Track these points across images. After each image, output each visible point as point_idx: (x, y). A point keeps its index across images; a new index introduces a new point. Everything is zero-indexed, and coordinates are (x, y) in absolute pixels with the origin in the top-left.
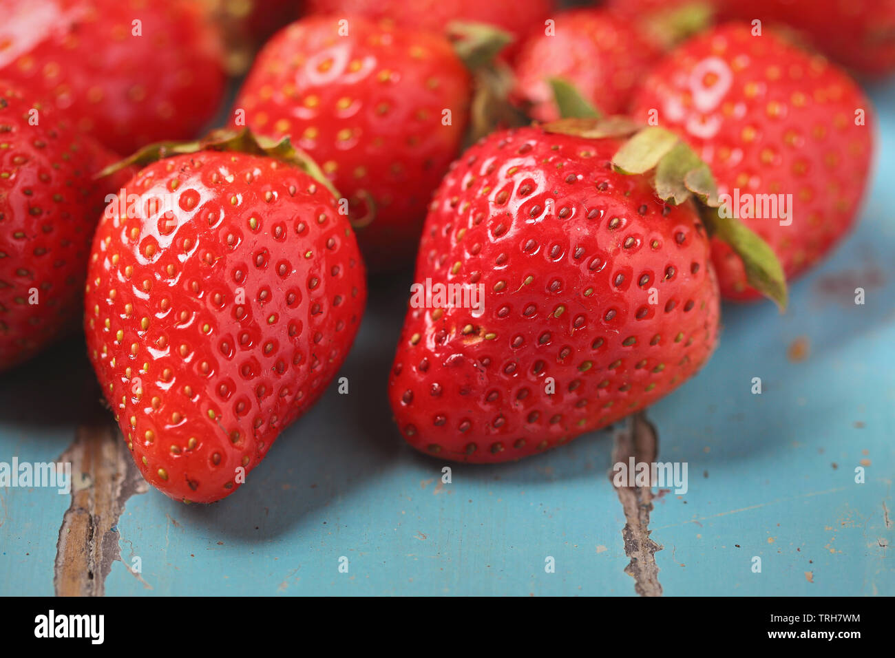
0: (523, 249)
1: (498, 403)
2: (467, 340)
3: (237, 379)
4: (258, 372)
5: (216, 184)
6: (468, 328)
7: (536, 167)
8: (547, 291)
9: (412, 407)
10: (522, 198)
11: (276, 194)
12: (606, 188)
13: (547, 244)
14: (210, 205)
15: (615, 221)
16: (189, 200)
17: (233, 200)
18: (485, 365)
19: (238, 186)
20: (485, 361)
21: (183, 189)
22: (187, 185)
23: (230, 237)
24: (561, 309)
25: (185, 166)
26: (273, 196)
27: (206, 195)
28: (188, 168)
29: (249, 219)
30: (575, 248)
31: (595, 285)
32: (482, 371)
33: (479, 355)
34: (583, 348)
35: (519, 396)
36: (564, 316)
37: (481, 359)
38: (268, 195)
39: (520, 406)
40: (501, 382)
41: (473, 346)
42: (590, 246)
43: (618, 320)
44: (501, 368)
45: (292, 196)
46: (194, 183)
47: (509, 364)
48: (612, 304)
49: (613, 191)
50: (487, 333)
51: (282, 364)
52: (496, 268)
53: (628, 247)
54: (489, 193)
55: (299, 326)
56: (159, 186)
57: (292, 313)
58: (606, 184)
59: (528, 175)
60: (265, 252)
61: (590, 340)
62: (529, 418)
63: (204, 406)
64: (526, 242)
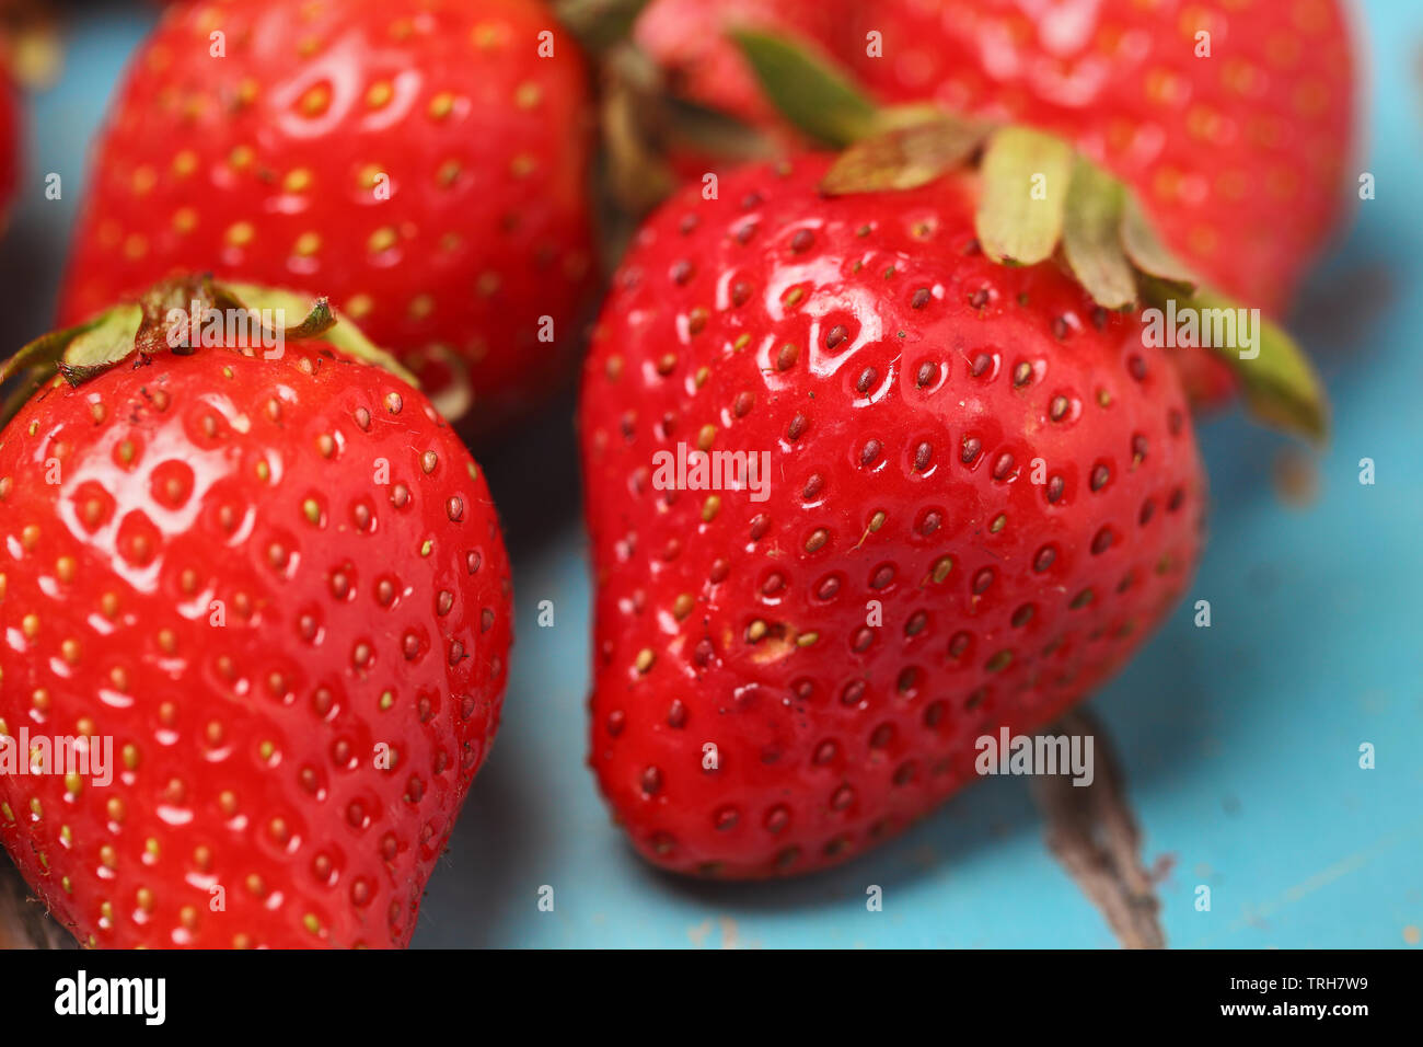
0: (856, 463)
1: (838, 764)
2: (760, 652)
3: (345, 839)
4: (377, 814)
5: (214, 437)
6: (757, 628)
7: (843, 283)
8: (917, 537)
9: (664, 800)
10: (834, 357)
11: (339, 438)
12: (986, 300)
13: (903, 444)
14: (218, 492)
15: (1024, 370)
16: (173, 486)
17: (261, 470)
18: (807, 697)
19: (263, 434)
20: (805, 688)
21: (150, 463)
22: (157, 452)
23: (276, 551)
24: (946, 564)
25: (137, 408)
26: (335, 445)
27: (208, 470)
28: (144, 412)
29: (301, 504)
30: (961, 442)
31: (1012, 509)
32: (801, 710)
33: (792, 677)
34: (996, 632)
35: (874, 741)
36: (954, 577)
37: (796, 685)
38: (325, 442)
39: (879, 758)
40: (841, 724)
41: (774, 665)
42: (989, 433)
43: (1061, 567)
44: (836, 695)
45: (366, 430)
46: (168, 445)
47: (852, 684)
48: (1048, 537)
49: (1001, 303)
50: (801, 634)
51: (416, 783)
52: (806, 506)
53: (1057, 419)
54: (753, 348)
55: (435, 698)
56: (94, 462)
57: (415, 676)
58: (985, 293)
59: (833, 303)
60: (348, 566)
61: (1009, 616)
62: (898, 778)
63: (293, 911)
64: (861, 446)
